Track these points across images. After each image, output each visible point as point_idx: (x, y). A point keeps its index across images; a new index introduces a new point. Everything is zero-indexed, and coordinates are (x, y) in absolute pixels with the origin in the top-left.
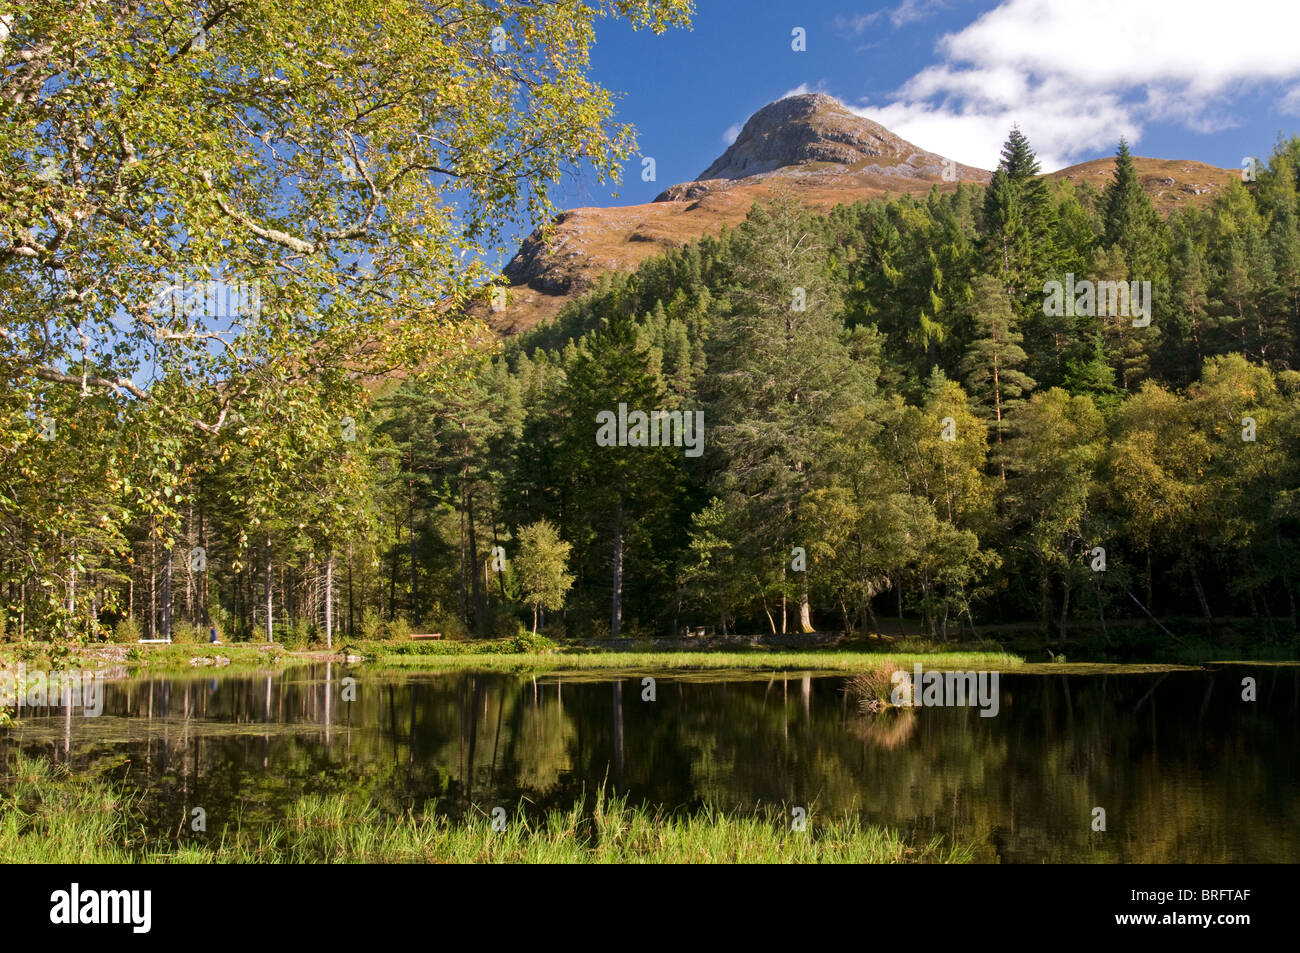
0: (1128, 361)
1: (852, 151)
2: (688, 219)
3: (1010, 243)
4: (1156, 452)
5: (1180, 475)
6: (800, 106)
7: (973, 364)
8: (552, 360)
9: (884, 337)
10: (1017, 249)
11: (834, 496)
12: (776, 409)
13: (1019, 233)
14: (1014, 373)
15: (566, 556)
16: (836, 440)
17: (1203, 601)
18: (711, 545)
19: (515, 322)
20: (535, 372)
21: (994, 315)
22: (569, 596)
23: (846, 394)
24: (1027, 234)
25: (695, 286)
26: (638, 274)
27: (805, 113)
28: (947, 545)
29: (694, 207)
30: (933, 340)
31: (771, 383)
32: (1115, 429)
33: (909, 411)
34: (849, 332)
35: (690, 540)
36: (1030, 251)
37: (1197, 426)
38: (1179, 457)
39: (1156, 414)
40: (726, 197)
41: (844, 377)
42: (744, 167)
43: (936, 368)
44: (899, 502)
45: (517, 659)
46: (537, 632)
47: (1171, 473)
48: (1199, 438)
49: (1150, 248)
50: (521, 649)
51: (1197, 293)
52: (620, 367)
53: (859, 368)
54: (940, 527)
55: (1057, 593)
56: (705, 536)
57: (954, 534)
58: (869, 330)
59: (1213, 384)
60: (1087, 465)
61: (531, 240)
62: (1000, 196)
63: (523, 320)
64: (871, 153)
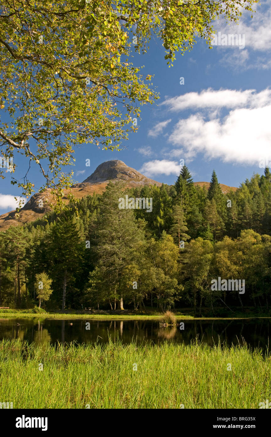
0: (217, 232)
1: (127, 176)
2: (79, 193)
3: (183, 197)
4: (228, 257)
5: (235, 264)
6: (113, 163)
7: (172, 231)
8: (42, 229)
9: (147, 223)
10: (185, 199)
11: (134, 267)
12: (115, 242)
13: (185, 194)
14: (184, 234)
15: (51, 284)
16: (134, 251)
17: (241, 301)
18: (95, 281)
19: (28, 220)
20: (37, 232)
21: (179, 217)
22: (51, 297)
23: (136, 238)
24: (188, 195)
25: (85, 209)
26: (68, 205)
27: (114, 165)
28: (168, 283)
29: (81, 190)
30: (160, 224)
31: (114, 234)
32: (217, 250)
33: (156, 243)
34: (136, 220)
35: (89, 280)
36: (189, 200)
37: (240, 250)
38: (235, 258)
39: (228, 246)
40: (91, 187)
41: (136, 233)
42: (96, 179)
43: (164, 231)
44: (153, 270)
45: (35, 315)
46: (41, 307)
47: (232, 263)
48: (240, 253)
49: (221, 201)
50: (35, 312)
51: (235, 214)
52: (68, 227)
53: (140, 231)
54: (166, 278)
55: (198, 298)
56: (94, 279)
57: (170, 280)
58: (142, 220)
59: (244, 238)
60: (209, 260)
61: (34, 197)
62: (180, 183)
63: (30, 220)
64: (133, 177)
